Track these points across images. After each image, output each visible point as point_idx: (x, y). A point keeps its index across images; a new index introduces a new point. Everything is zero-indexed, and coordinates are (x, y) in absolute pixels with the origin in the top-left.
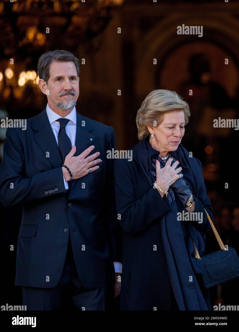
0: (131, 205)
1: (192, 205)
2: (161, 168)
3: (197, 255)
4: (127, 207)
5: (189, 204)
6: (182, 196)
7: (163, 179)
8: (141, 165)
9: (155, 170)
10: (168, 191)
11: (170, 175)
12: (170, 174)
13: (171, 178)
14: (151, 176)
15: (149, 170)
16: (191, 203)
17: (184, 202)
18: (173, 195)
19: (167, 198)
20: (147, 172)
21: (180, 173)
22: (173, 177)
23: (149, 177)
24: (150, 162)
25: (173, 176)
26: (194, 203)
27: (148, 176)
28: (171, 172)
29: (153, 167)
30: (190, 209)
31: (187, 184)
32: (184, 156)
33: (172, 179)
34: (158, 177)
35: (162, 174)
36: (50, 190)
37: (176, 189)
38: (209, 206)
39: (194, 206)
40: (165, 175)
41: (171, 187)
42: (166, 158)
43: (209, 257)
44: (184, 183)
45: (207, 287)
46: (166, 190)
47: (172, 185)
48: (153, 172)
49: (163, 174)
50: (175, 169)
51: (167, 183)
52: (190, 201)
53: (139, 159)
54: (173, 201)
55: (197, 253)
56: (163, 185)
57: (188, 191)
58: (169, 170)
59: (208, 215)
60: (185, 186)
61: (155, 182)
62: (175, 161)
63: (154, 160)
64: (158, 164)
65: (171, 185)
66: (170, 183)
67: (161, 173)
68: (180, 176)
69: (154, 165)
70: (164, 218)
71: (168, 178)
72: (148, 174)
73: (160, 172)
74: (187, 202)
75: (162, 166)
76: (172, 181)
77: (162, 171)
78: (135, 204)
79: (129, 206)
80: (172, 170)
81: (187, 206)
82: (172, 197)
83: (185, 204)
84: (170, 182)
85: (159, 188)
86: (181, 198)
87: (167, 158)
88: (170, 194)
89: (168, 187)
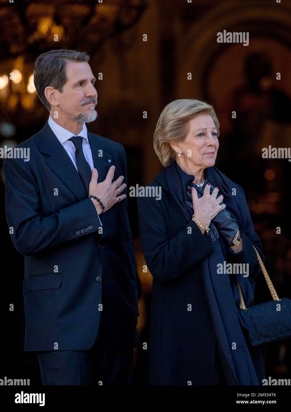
0: (164, 245)
1: (239, 242)
2: (199, 198)
3: (242, 305)
4: (159, 248)
5: (235, 241)
6: (227, 233)
7: (203, 211)
8: (173, 194)
9: (191, 201)
10: (209, 227)
11: (211, 206)
12: (211, 204)
13: (212, 210)
14: (187, 208)
15: (184, 201)
16: (239, 240)
17: (230, 240)
18: (216, 232)
19: (209, 236)
20: (181, 203)
21: (222, 203)
22: (215, 209)
23: (184, 209)
24: (185, 189)
25: (216, 206)
26: (241, 240)
27: (182, 207)
28: (212, 202)
29: (188, 197)
30: (238, 248)
31: (232, 217)
32: (222, 180)
33: (214, 211)
34: (197, 210)
35: (201, 205)
36: (82, 229)
37: (219, 223)
38: (258, 242)
39: (242, 244)
40: (205, 206)
41: (213, 221)
42: (202, 185)
43: (257, 307)
44: (227, 215)
45: (253, 344)
46: (207, 225)
47: (214, 219)
48: (189, 203)
49: (203, 205)
50: (216, 198)
51: (208, 216)
52: (237, 238)
53: (170, 187)
54: (216, 239)
55: (243, 303)
56: (203, 219)
57: (234, 226)
58: (210, 200)
59: (258, 254)
60: (230, 219)
61: (194, 215)
62: (213, 188)
63: (189, 187)
64: (194, 193)
65: (212, 218)
66: (212, 216)
67: (199, 204)
68: (223, 207)
69: (190, 194)
70: (207, 260)
71: (209, 210)
72: (183, 205)
73: (199, 202)
74: (233, 240)
75: (199, 195)
76: (214, 214)
77: (201, 202)
78: (169, 243)
79: (160, 246)
80: (213, 200)
81: (234, 245)
82: (214, 234)
83: (231, 242)
84: (211, 214)
85: (199, 223)
86: (226, 235)
87: (204, 185)
88: (212, 230)
89: (210, 222)
